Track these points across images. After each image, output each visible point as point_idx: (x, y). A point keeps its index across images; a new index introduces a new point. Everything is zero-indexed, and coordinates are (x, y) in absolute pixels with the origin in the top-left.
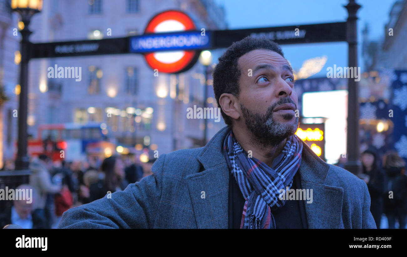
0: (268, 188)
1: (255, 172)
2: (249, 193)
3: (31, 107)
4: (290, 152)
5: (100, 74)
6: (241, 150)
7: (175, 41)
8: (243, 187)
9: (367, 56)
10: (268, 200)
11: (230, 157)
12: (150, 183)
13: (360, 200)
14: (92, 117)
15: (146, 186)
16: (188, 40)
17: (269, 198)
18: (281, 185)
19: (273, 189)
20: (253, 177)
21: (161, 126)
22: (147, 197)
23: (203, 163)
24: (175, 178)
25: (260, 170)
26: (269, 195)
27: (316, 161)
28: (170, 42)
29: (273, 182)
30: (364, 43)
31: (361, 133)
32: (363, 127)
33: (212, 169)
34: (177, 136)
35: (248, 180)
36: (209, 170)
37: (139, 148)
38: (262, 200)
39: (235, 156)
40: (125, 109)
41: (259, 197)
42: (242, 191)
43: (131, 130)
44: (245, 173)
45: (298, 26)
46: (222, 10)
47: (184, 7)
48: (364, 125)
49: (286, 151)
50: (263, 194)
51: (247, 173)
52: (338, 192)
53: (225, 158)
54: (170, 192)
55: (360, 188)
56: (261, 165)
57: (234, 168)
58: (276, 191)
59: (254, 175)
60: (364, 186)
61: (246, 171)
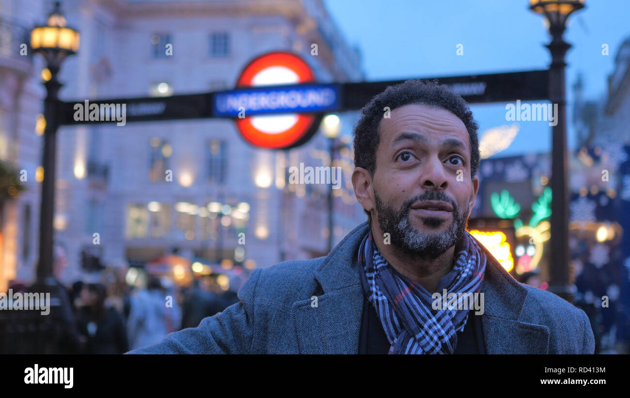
0: (426, 326)
1: (406, 300)
2: (397, 333)
3: (60, 202)
4: (467, 270)
5: (167, 151)
6: (385, 263)
7: (283, 100)
8: (387, 323)
9: (580, 124)
10: (425, 346)
11: (368, 275)
12: (237, 316)
13: (576, 346)
14: (155, 221)
15: (233, 322)
16: (304, 97)
17: (428, 343)
19: (435, 328)
20: (403, 309)
21: (262, 232)
22: (234, 336)
23: (321, 282)
24: (273, 306)
25: (414, 296)
26: (428, 338)
27: (506, 282)
28: (275, 100)
29: (434, 316)
30: (576, 105)
31: (573, 244)
32: (576, 234)
33: (335, 293)
34: (287, 247)
35: (395, 312)
36: (330, 294)
37: (226, 265)
38: (416, 345)
39: (375, 272)
40: (206, 205)
41: (411, 340)
42: (386, 330)
43: (215, 237)
44: (391, 301)
45: (474, 76)
46: (357, 53)
47: (298, 47)
48: (577, 231)
49: (461, 268)
50: (418, 336)
51: (393, 302)
52: (540, 333)
53: (360, 275)
54: (266, 328)
55: (578, 325)
56: (416, 288)
57: (374, 293)
58: (439, 331)
59: (404, 304)
60: (583, 322)
61: (392, 298)
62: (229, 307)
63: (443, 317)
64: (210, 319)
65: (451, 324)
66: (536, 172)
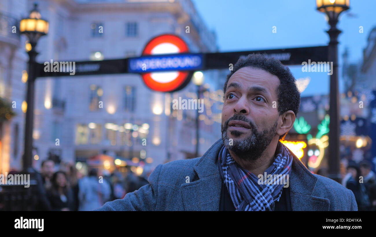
0: (256, 198)
1: (245, 182)
2: (240, 202)
3: (36, 122)
4: (281, 165)
5: (100, 93)
6: (233, 161)
7: (170, 63)
8: (233, 196)
9: (346, 78)
11: (223, 168)
12: (147, 192)
14: (92, 134)
15: (144, 195)
16: (182, 61)
17: (257, 208)
18: (269, 195)
19: (261, 199)
20: (243, 188)
21: (156, 141)
22: (145, 204)
23: (198, 172)
24: (169, 187)
25: (249, 180)
26: (257, 205)
28: (165, 63)
29: (261, 192)
30: (344, 66)
31: (342, 149)
32: (344, 143)
33: (205, 179)
34: (171, 150)
35: (239, 190)
36: (202, 179)
37: (135, 161)
39: (227, 167)
40: (123, 125)
41: (248, 206)
42: (233, 200)
43: (128, 144)
44: (236, 183)
45: (284, 49)
46: (213, 35)
47: (179, 32)
48: (344, 141)
49: (277, 164)
50: (251, 204)
51: (237, 184)
52: (324, 203)
53: (219, 168)
54: (164, 200)
55: (348, 198)
56: (251, 176)
57: (226, 179)
58: (264, 200)
59: (244, 185)
60: (351, 197)
61: (236, 182)
62: (142, 187)
63: (266, 192)
64: (130, 194)
65: (271, 196)
66: (320, 106)
